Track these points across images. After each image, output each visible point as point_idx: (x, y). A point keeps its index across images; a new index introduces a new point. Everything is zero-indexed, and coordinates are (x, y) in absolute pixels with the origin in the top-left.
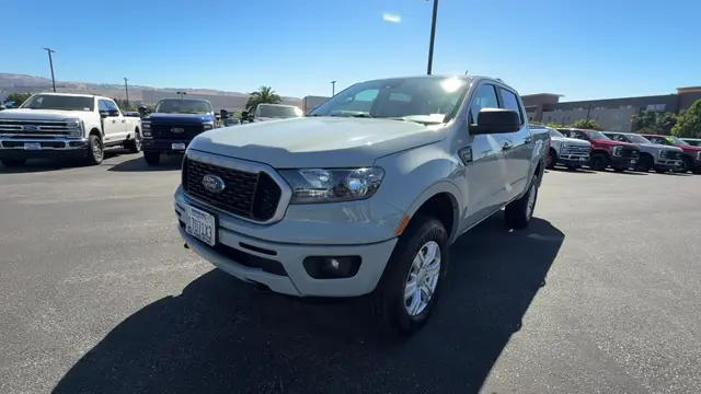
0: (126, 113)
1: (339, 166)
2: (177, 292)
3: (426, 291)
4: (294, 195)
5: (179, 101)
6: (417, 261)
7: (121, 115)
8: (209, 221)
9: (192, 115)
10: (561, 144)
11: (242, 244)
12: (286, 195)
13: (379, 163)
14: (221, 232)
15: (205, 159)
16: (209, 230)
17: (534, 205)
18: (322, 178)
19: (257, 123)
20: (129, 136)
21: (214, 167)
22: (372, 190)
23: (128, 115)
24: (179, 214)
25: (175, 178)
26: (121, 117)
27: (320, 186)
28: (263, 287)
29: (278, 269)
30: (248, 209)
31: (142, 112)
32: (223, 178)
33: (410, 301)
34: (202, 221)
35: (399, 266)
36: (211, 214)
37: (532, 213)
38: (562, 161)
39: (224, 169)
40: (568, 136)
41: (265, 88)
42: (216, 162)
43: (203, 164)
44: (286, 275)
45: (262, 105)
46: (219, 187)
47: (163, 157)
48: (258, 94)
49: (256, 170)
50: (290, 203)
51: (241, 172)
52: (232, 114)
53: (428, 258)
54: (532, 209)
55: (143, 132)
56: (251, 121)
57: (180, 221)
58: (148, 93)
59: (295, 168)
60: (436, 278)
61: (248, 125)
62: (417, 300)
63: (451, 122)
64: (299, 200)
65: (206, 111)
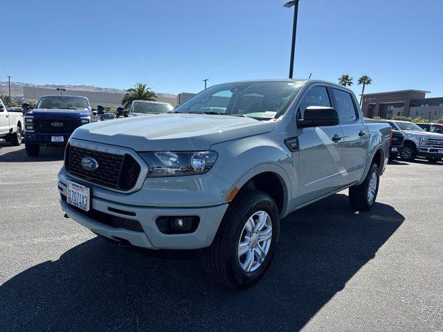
0: (9, 109)
1: (185, 151)
2: (55, 257)
3: (260, 253)
4: (150, 172)
5: (60, 98)
6: (249, 225)
7: (5, 110)
8: (86, 192)
9: (72, 111)
10: (420, 138)
11: (110, 209)
12: (144, 171)
13: (213, 148)
14: (96, 202)
15: (83, 145)
16: (85, 199)
17: (376, 191)
18: (172, 159)
19: (131, 117)
20: (11, 130)
21: (90, 151)
22: (208, 168)
23: (11, 111)
24: (61, 189)
25: (60, 165)
26: (6, 112)
27: (171, 165)
28: (125, 242)
29: (136, 227)
30: (116, 183)
31: (26, 108)
32: (97, 160)
33: (244, 257)
34: (80, 192)
35: (231, 229)
36: (87, 186)
37: (375, 198)
38: (422, 154)
39: (98, 152)
40: (428, 130)
41: (140, 86)
42: (92, 147)
43: (83, 149)
44: (143, 231)
45: (138, 101)
46: (94, 166)
47: (43, 149)
48: (134, 90)
49: (122, 152)
50: (147, 177)
51: (111, 155)
52: (108, 109)
53: (259, 225)
54: (375, 194)
55: (26, 127)
56: (126, 116)
57: (62, 195)
58: (28, 89)
59: (152, 151)
60: (269, 242)
61: (122, 119)
62: (251, 257)
63: (280, 118)
64: (153, 175)
65: (84, 107)
